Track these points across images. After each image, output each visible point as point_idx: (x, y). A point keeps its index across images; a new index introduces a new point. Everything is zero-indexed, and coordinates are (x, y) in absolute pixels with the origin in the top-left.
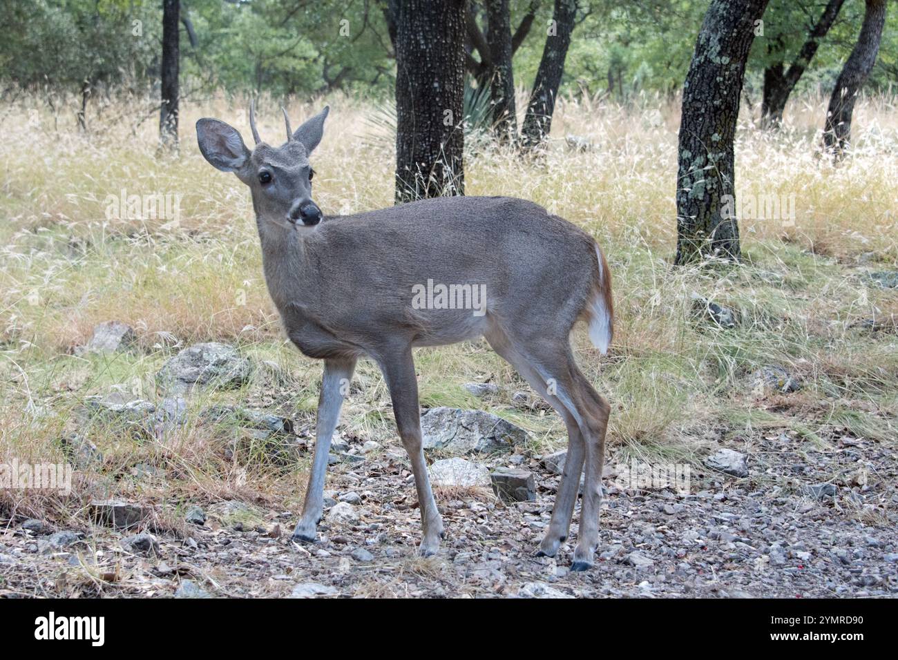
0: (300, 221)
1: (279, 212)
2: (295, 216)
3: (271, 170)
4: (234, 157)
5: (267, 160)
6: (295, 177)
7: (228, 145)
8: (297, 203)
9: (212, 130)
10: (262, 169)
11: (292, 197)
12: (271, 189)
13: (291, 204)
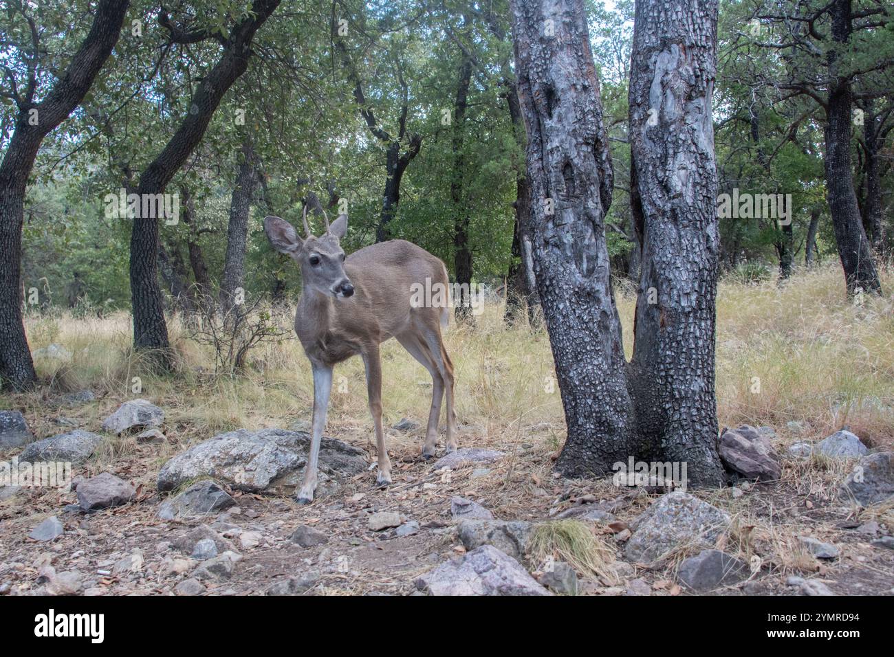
0: (341, 294)
1: (324, 284)
2: (337, 289)
3: (320, 257)
4: (291, 244)
5: (316, 249)
6: (336, 262)
7: (286, 235)
8: (338, 281)
9: (276, 225)
10: (312, 255)
11: (334, 276)
12: (319, 269)
13: (334, 281)
